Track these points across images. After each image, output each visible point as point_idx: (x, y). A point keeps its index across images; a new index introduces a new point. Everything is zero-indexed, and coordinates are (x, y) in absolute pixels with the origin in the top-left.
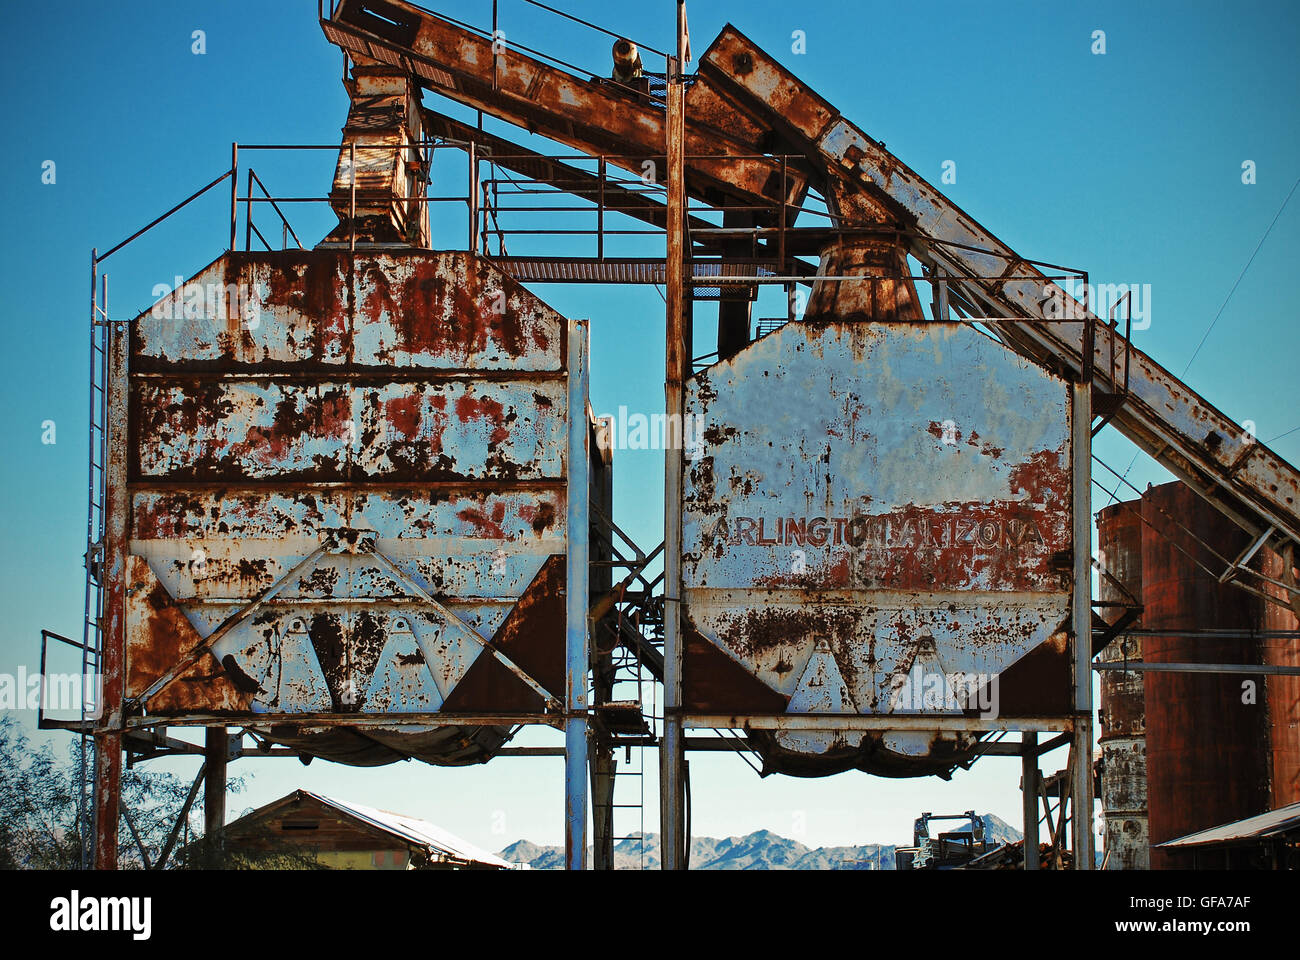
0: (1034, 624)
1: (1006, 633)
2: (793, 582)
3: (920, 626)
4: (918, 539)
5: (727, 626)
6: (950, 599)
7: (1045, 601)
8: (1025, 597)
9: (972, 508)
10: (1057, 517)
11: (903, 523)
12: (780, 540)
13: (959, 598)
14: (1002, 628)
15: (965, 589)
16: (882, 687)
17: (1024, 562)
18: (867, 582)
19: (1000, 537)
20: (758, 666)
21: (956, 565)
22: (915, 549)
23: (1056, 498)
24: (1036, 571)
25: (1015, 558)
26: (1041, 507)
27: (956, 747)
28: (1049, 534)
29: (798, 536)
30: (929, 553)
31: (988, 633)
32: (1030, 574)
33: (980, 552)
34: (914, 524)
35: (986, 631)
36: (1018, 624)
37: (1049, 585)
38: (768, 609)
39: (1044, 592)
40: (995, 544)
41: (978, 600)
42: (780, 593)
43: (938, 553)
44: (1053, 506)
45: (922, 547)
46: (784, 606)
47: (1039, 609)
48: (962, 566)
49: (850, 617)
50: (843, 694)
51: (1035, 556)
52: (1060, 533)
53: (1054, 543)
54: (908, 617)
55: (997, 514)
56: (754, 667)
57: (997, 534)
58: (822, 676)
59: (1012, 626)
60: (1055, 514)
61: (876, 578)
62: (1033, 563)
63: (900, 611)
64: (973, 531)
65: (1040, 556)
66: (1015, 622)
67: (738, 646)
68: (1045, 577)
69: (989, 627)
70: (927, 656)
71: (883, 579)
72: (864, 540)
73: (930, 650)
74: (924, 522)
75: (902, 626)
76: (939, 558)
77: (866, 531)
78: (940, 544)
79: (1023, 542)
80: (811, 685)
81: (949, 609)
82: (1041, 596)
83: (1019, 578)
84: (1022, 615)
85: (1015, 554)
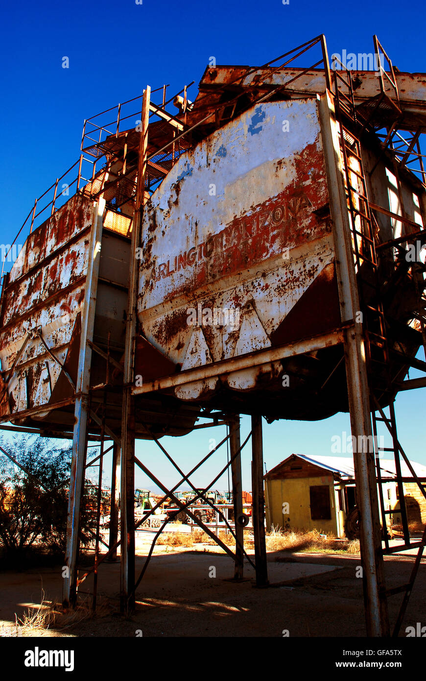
0: (316, 266)
1: (297, 280)
2: (181, 291)
3: (246, 295)
4: (239, 238)
5: (157, 329)
6: (260, 269)
7: (320, 246)
8: (305, 249)
9: (267, 204)
10: (319, 184)
11: (231, 232)
12: (176, 270)
13: (265, 267)
14: (295, 277)
15: (266, 258)
16: (227, 344)
17: (301, 224)
18: (214, 276)
19: (285, 214)
20: (169, 349)
21: (260, 245)
22: (238, 245)
23: (317, 171)
24: (309, 227)
25: (295, 224)
26: (308, 182)
27: (272, 376)
28: (315, 198)
29: (183, 263)
30: (245, 243)
31: (287, 284)
32: (305, 231)
33: (273, 229)
34: (237, 229)
35: (285, 283)
36: (305, 271)
37: (318, 233)
38: (174, 312)
39: (316, 239)
40: (283, 220)
41: (277, 262)
42: (176, 300)
43: (250, 241)
44: (316, 177)
45: (241, 241)
46: (180, 308)
47: (318, 254)
48: (264, 243)
49: (210, 302)
50: (207, 354)
51: (307, 216)
52: (322, 193)
53: (319, 202)
54: (240, 291)
55: (282, 200)
56: (167, 350)
57: (283, 213)
58: (197, 346)
59: (301, 273)
60: (318, 183)
61: (219, 272)
62: (307, 222)
63: (235, 288)
64: (269, 218)
65: (310, 215)
66: (302, 269)
67: (161, 339)
68: (315, 228)
69: (287, 279)
70: (250, 314)
71: (222, 271)
72: (212, 251)
73: (251, 308)
74: (242, 225)
75: (236, 298)
76: (250, 244)
77: (214, 245)
78: (251, 236)
79: (299, 211)
80: (192, 353)
81: (262, 277)
82: (315, 243)
83: (298, 236)
84: (307, 263)
85: (295, 220)
